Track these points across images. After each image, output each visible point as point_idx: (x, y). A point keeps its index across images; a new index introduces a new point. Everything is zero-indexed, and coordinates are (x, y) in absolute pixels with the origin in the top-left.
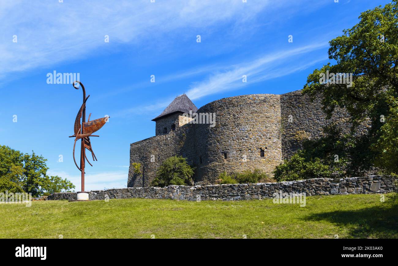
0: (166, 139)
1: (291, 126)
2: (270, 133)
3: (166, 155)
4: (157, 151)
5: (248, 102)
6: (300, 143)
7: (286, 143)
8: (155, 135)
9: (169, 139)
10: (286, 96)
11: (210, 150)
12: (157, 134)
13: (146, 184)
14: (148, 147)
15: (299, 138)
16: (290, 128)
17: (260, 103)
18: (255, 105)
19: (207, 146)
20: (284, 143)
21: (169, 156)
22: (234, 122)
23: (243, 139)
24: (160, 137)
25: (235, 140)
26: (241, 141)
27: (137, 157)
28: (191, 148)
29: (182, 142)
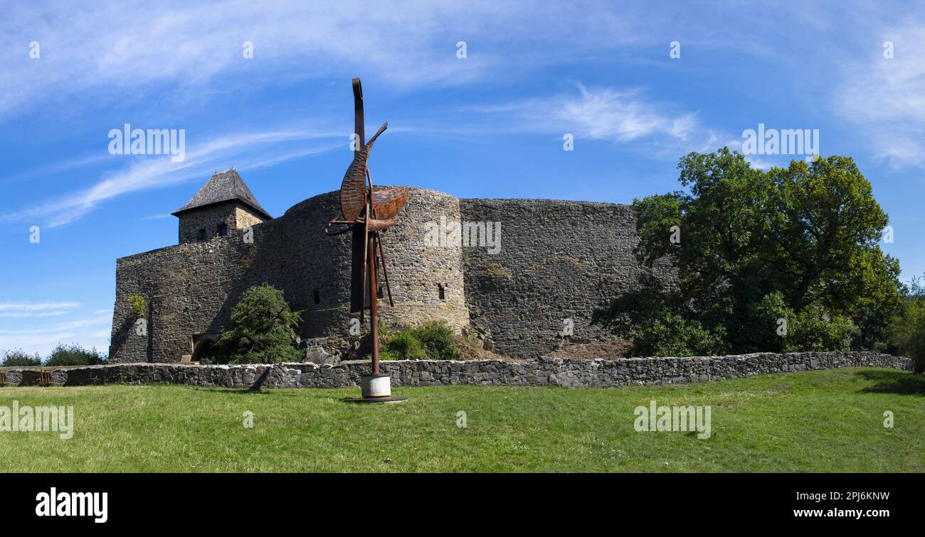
0: (205, 252)
1: (478, 253)
2: (451, 260)
3: (206, 282)
4: (183, 274)
5: (419, 201)
6: (495, 283)
7: (471, 279)
8: (178, 243)
9: (211, 251)
10: (469, 203)
11: (344, 279)
12: (181, 241)
13: (157, 338)
14: (161, 266)
15: (494, 274)
16: (477, 257)
17: (435, 206)
18: (428, 208)
19: (335, 270)
20: (467, 279)
21: (213, 284)
22: (396, 232)
23: (412, 264)
24: (190, 248)
25: (398, 266)
26: (408, 268)
27: (133, 284)
28: (271, 271)
29: (245, 259)
